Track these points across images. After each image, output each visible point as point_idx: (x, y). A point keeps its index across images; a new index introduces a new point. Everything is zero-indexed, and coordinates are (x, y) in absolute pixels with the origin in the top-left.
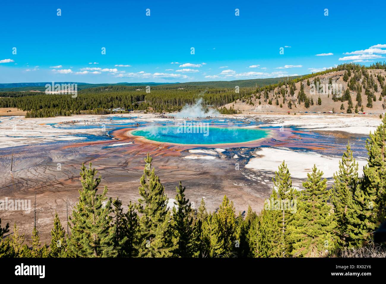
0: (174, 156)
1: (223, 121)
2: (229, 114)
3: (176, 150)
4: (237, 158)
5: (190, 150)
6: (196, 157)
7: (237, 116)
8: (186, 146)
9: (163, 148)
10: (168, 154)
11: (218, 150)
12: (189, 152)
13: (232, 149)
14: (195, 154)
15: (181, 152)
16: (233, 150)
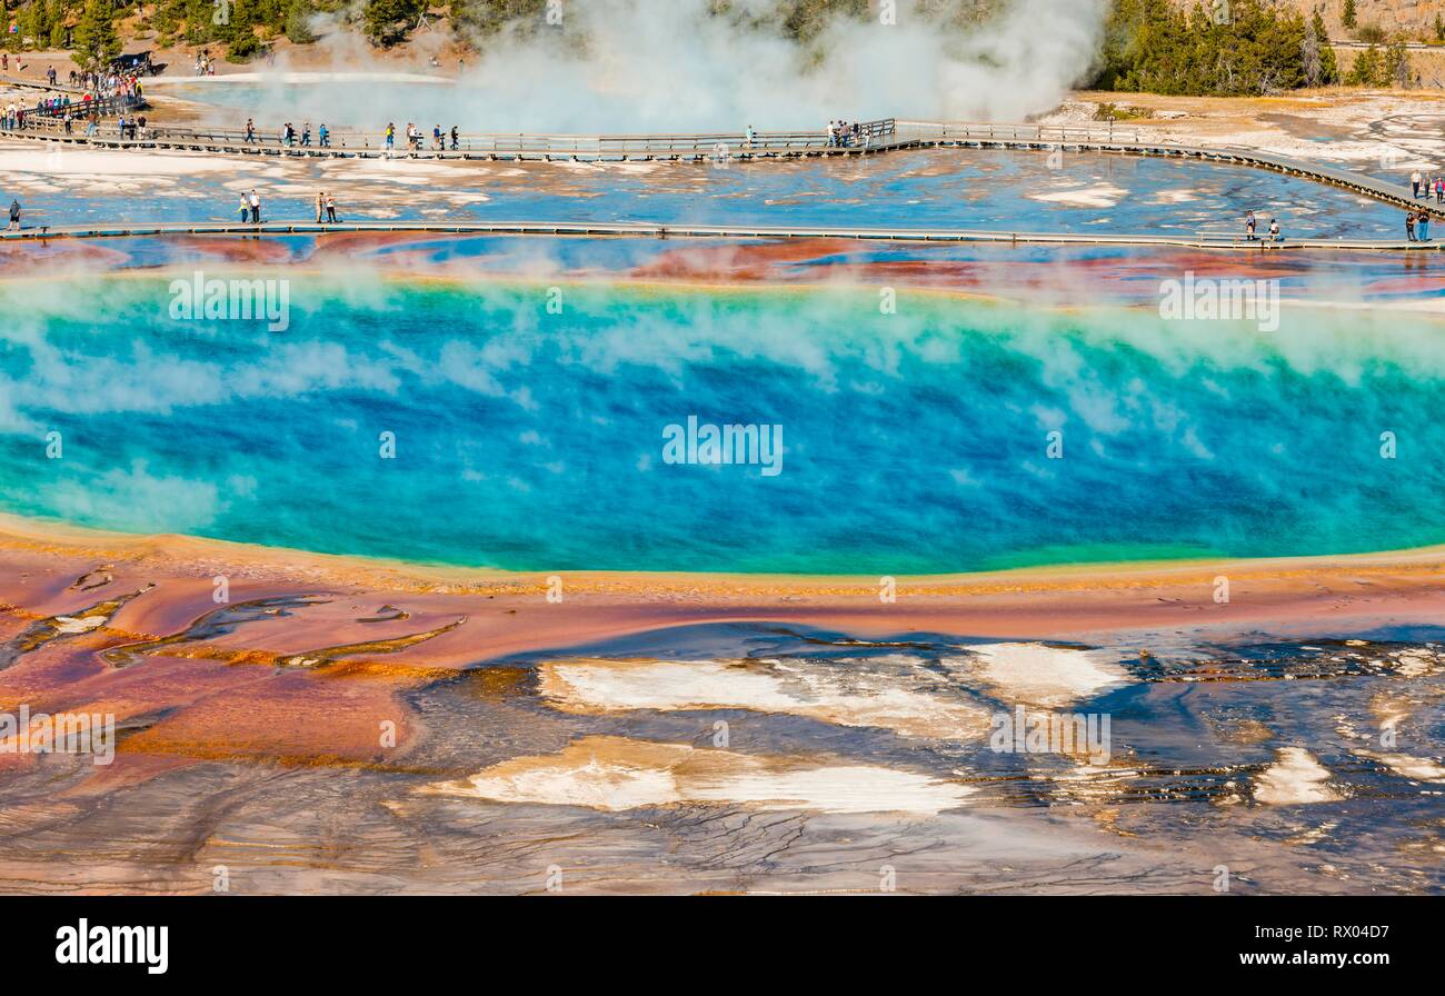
0: (301, 760)
1: (1100, 195)
2: (1206, 88)
3: (337, 665)
4: (1321, 796)
5: (568, 672)
6: (652, 787)
7: (1334, 117)
8: (488, 602)
9: (123, 624)
10: (204, 725)
11: (1004, 664)
12: (539, 705)
13: (1230, 654)
14: (637, 727)
15: (410, 699)
16: (1250, 681)
